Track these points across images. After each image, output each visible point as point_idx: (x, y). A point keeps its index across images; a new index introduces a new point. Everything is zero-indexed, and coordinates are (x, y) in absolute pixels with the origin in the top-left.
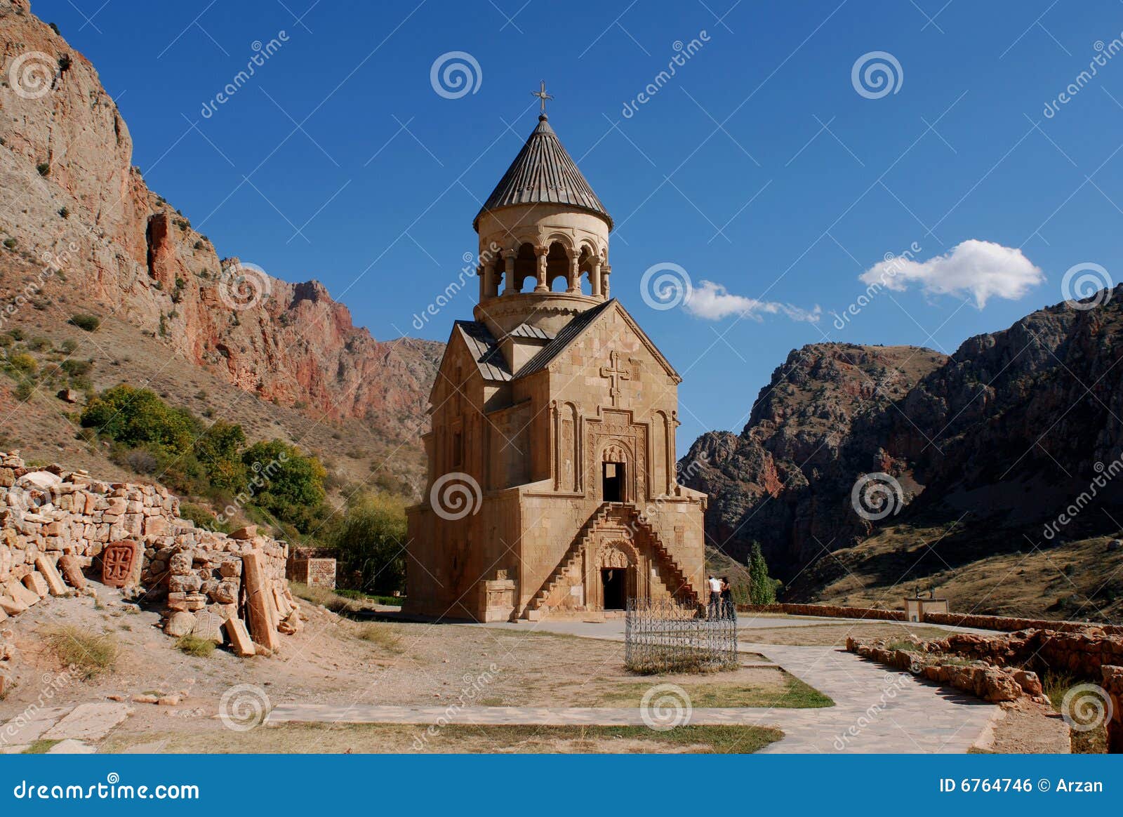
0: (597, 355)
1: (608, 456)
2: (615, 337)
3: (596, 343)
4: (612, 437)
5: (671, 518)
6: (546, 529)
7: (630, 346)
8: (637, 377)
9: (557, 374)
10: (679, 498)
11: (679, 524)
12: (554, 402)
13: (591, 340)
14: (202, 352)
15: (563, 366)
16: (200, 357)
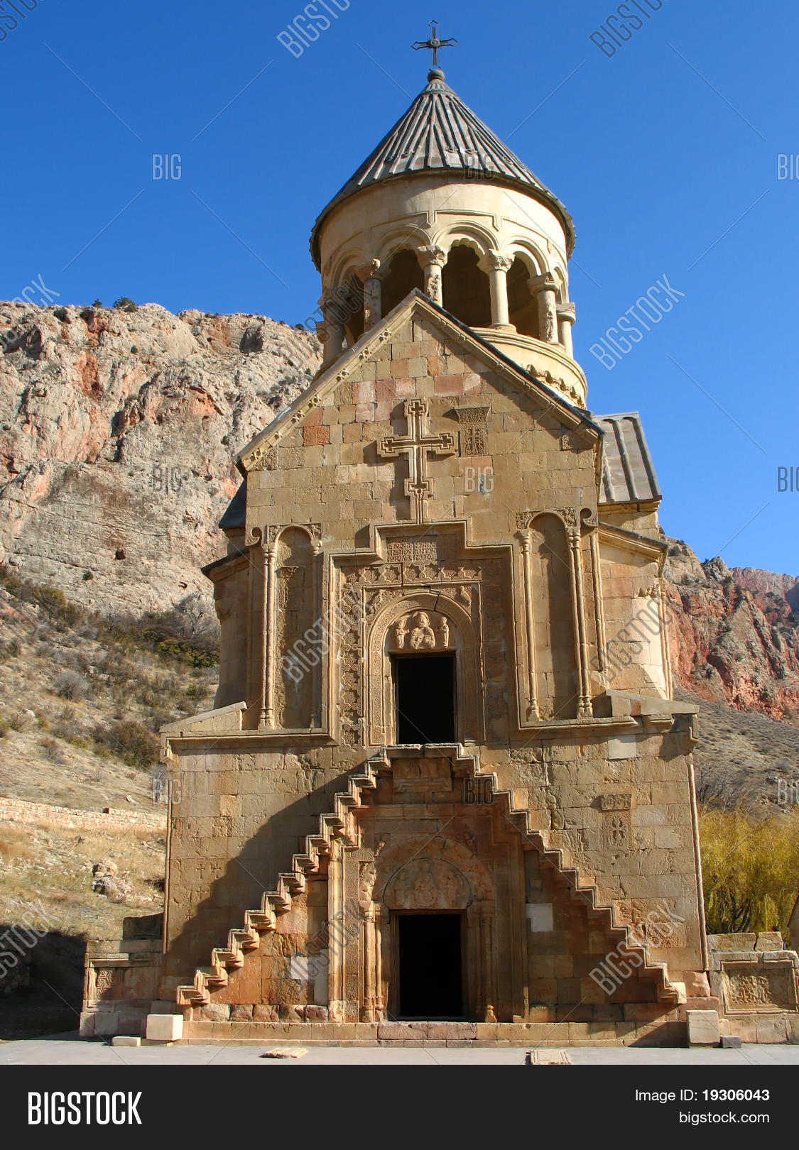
0: (367, 415)
1: (401, 639)
2: (418, 368)
3: (367, 392)
4: (410, 593)
5: (588, 775)
6: (228, 818)
7: (459, 381)
8: (475, 446)
9: (265, 473)
10: (605, 721)
11: (614, 789)
12: (257, 532)
13: (352, 388)
14: (689, 667)
15: (279, 452)
16: (688, 673)
